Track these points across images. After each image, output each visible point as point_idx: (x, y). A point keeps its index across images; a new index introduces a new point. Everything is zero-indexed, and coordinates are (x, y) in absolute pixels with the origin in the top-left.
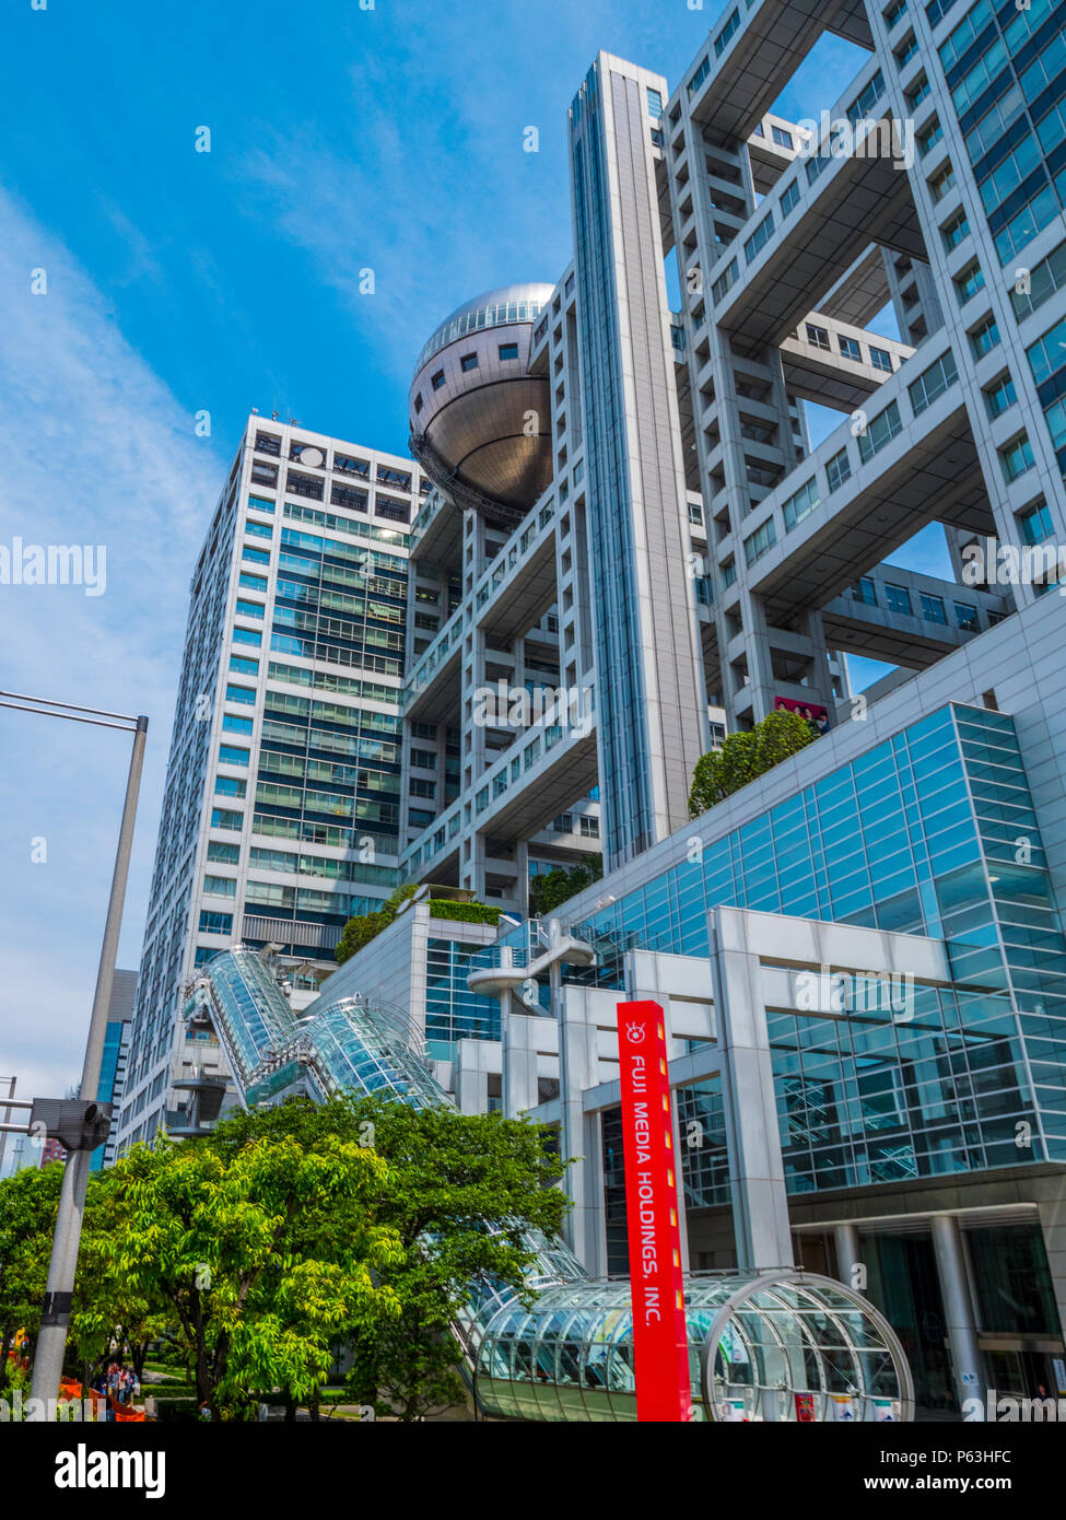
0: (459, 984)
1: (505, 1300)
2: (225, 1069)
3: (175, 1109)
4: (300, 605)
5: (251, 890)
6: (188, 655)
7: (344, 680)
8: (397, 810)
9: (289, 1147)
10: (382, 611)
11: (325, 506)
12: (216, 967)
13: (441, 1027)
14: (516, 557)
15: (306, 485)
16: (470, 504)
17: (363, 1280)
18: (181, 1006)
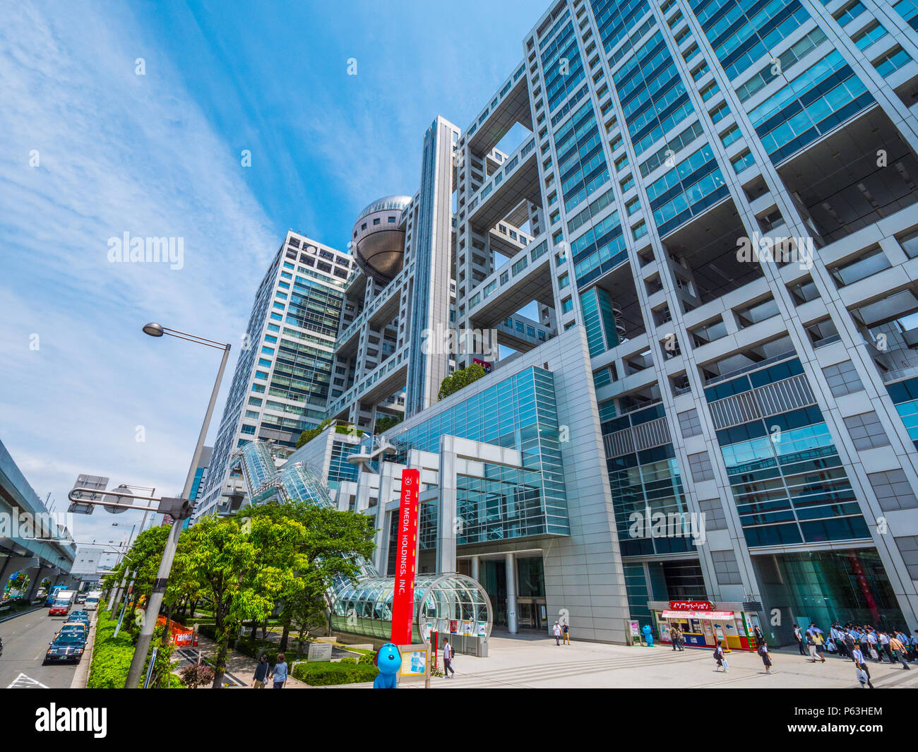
0: (343, 459)
1: (346, 585)
2: (245, 489)
3: (222, 504)
4: (299, 306)
5: (265, 417)
6: (251, 321)
7: (313, 337)
8: (328, 389)
9: (267, 520)
10: (332, 312)
11: (314, 269)
12: (246, 447)
13: (334, 476)
14: (385, 297)
15: (307, 260)
16: (370, 275)
17: (290, 575)
18: (229, 463)
